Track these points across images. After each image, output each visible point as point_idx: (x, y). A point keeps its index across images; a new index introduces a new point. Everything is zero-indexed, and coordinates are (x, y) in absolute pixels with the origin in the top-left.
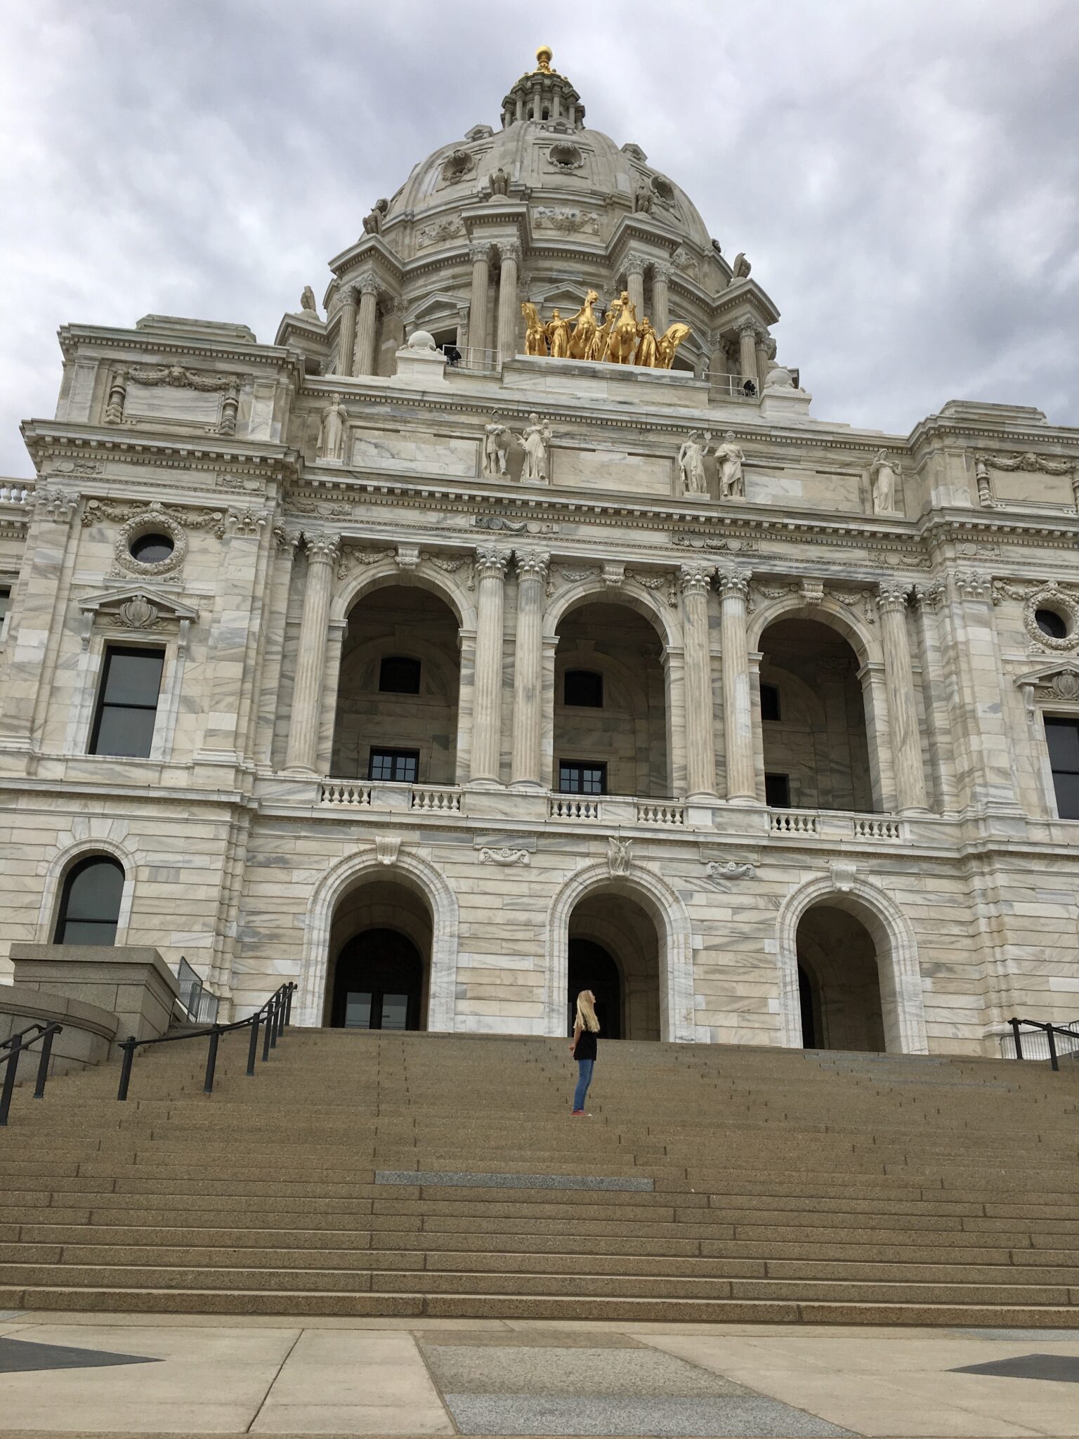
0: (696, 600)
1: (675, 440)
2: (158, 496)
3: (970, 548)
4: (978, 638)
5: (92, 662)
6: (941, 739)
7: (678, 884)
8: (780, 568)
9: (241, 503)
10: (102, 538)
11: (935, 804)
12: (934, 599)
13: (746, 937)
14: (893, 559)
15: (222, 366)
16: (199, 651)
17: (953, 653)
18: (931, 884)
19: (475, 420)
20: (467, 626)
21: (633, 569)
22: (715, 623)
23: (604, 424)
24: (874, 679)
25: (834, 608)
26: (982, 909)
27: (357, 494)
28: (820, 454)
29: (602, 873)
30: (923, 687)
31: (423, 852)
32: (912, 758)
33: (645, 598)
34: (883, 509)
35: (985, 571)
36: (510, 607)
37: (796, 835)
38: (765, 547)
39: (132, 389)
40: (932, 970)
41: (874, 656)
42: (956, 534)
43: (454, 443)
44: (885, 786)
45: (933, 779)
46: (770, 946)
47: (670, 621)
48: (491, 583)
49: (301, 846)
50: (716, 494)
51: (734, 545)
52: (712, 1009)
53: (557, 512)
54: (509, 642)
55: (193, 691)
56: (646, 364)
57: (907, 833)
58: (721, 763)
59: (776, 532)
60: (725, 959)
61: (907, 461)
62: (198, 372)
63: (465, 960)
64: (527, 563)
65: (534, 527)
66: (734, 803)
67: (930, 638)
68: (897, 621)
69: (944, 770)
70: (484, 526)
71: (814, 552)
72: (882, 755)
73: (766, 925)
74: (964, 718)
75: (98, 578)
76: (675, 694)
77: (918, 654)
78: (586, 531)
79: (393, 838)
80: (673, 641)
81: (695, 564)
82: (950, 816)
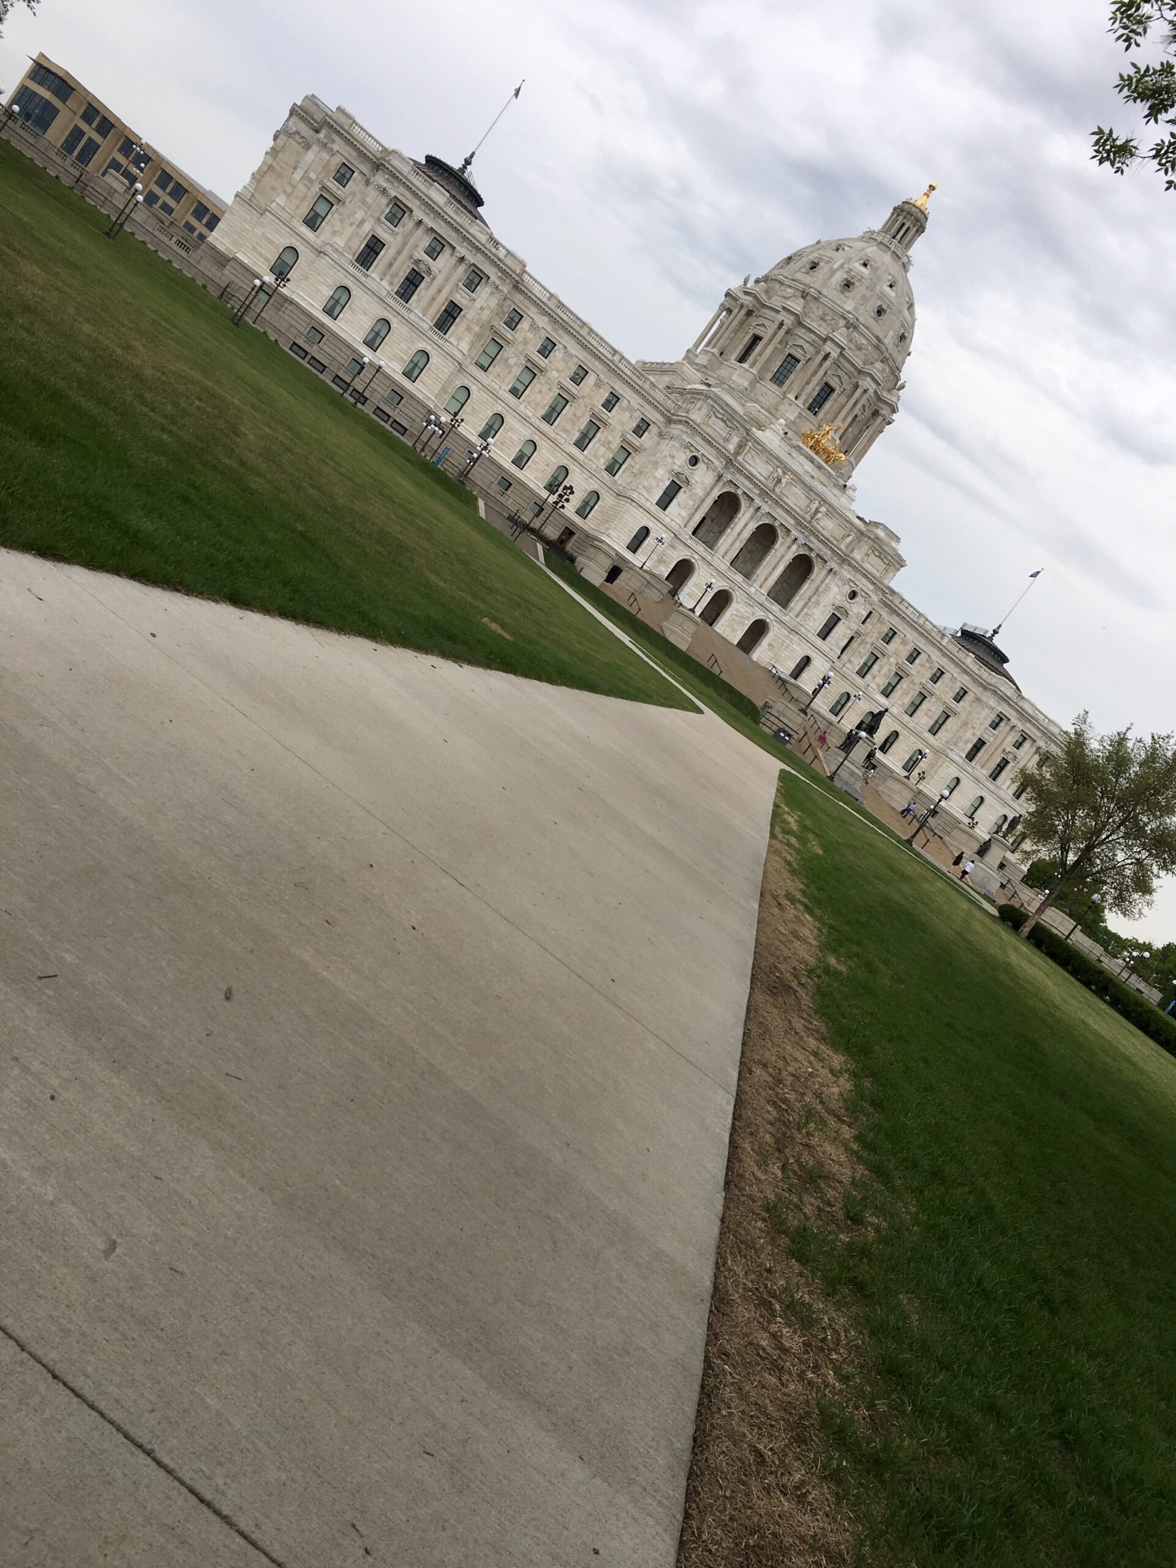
0: (789, 540)
1: (816, 498)
2: (702, 451)
3: (850, 569)
4: (835, 589)
5: (668, 483)
6: (810, 604)
7: (739, 600)
8: (811, 545)
9: (716, 463)
10: (685, 453)
11: (797, 616)
12: (835, 573)
13: (743, 617)
14: (835, 558)
15: (735, 422)
16: (688, 493)
17: (828, 589)
18: (784, 630)
19: (777, 463)
20: (739, 515)
21: (782, 524)
22: (789, 547)
23: (803, 483)
24: (809, 581)
25: (815, 560)
26: (788, 641)
27: (740, 471)
28: (842, 520)
29: (727, 588)
30: (817, 590)
31: (700, 563)
32: (801, 603)
33: (779, 532)
34: (843, 547)
35: (848, 576)
36: (752, 518)
37: (767, 604)
38: (812, 538)
39: (713, 417)
40: (770, 645)
41: (813, 576)
42: (850, 564)
43: (769, 466)
44: (792, 605)
45: (802, 610)
46: (746, 622)
47: (780, 540)
48: (752, 510)
49: (681, 547)
50: (812, 518)
51: (806, 533)
52: (728, 626)
53: (777, 503)
54: (746, 525)
55: (681, 502)
56: (827, 462)
57: (787, 618)
58: (766, 579)
59: (817, 537)
60: (737, 619)
61: (859, 535)
62: (729, 421)
63: (693, 588)
64: (762, 511)
65: (769, 502)
66: (762, 591)
67: (827, 581)
68: (824, 572)
69: (805, 610)
70: (760, 495)
71: (821, 546)
72: (797, 598)
73: (748, 618)
74: (818, 603)
75: (679, 464)
76: (768, 558)
77: (822, 582)
78: (779, 510)
79: (696, 557)
80: (777, 546)
81: (795, 533)
82: (798, 620)
